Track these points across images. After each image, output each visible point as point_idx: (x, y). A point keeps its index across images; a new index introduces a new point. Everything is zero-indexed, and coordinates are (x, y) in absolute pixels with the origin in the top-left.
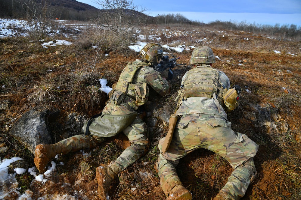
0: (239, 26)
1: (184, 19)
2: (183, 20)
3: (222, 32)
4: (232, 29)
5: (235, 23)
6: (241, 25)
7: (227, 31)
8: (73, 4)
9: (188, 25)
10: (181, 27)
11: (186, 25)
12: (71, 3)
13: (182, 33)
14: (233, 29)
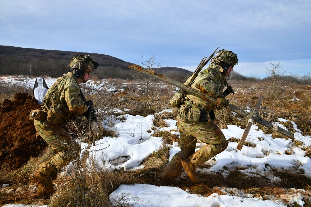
0: (302, 79)
1: (238, 75)
2: (237, 77)
3: (285, 87)
4: (295, 84)
5: (297, 77)
6: (303, 79)
7: (290, 86)
8: (120, 64)
9: (244, 82)
10: (236, 84)
11: (242, 82)
12: (119, 63)
13: (245, 90)
14: (297, 84)
